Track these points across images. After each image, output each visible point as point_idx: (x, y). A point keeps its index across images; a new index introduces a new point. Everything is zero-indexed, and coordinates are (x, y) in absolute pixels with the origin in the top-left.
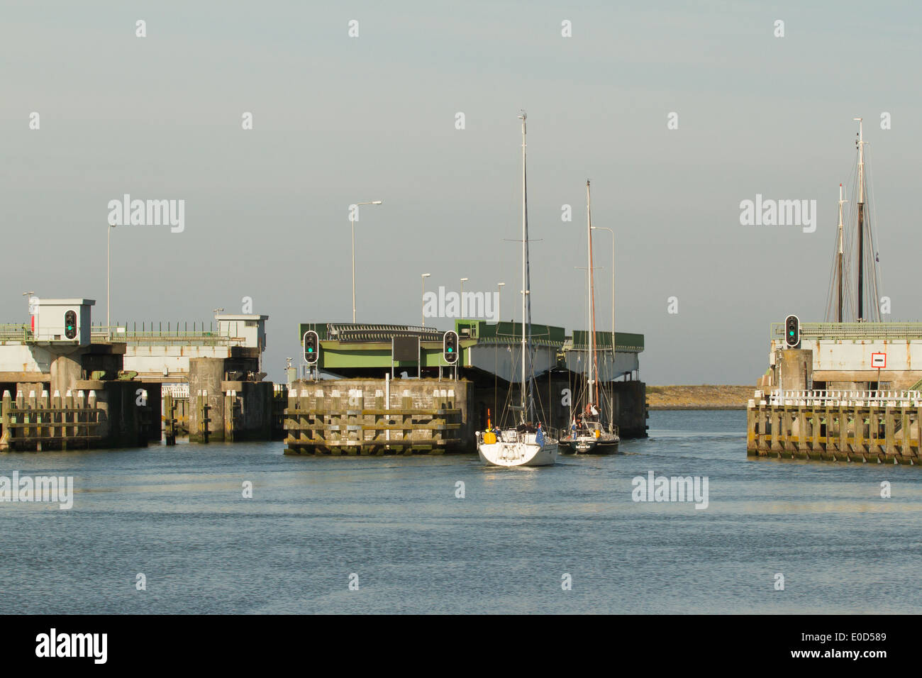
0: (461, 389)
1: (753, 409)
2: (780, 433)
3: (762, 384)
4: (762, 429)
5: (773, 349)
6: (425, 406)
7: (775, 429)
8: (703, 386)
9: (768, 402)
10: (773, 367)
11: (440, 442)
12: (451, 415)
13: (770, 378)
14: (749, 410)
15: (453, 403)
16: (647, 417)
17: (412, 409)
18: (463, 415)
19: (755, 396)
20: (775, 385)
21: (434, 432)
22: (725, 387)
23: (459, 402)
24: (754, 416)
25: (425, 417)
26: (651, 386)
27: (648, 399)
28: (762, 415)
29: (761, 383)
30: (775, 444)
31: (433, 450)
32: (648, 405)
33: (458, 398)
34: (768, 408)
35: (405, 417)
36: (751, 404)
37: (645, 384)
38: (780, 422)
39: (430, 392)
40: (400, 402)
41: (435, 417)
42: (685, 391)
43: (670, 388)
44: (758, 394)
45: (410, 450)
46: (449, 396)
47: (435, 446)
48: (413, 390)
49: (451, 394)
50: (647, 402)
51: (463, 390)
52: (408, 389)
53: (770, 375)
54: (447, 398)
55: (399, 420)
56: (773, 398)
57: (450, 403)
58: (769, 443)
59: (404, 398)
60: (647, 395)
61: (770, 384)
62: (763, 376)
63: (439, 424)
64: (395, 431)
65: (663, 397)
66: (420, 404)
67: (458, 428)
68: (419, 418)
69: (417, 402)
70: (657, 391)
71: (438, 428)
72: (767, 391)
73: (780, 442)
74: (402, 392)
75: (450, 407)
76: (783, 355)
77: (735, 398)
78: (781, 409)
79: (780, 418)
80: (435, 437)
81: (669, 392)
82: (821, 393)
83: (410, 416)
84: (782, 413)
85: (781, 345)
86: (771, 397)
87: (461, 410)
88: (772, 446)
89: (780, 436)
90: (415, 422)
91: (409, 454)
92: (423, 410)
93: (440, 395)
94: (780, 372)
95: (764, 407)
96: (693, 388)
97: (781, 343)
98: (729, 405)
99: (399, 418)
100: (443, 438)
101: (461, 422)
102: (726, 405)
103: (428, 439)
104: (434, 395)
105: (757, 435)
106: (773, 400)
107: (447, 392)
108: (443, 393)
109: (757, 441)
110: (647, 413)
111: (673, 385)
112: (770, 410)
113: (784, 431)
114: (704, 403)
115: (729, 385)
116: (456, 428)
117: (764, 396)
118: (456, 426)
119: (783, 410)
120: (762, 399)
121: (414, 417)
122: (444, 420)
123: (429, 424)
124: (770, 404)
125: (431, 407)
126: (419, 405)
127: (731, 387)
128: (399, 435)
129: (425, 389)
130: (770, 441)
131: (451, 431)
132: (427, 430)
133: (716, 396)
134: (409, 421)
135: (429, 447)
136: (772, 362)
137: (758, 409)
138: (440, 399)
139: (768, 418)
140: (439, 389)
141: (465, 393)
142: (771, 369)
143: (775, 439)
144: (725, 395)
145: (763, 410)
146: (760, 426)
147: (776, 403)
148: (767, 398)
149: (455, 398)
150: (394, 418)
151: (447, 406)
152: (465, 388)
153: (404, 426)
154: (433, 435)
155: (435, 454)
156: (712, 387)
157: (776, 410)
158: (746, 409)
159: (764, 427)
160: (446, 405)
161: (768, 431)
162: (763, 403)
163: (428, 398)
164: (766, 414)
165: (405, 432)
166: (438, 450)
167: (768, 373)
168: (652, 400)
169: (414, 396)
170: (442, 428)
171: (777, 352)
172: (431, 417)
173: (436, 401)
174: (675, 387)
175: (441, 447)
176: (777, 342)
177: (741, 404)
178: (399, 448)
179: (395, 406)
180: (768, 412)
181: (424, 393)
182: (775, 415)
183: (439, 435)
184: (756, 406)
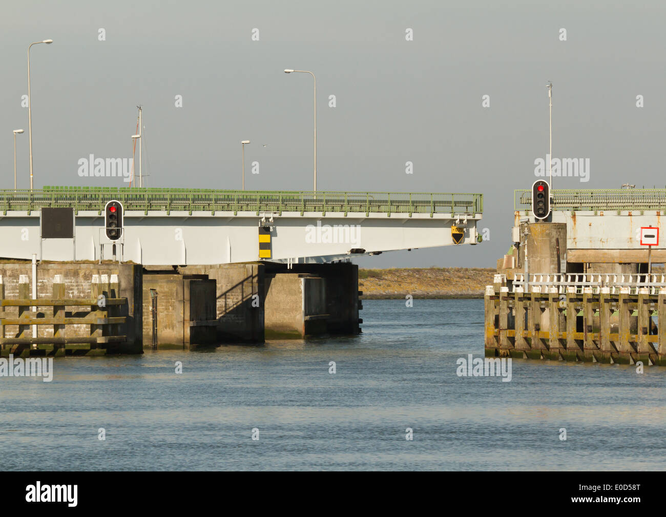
0: (127, 273)
1: (491, 297)
2: (526, 328)
3: (504, 266)
4: (503, 323)
5: (517, 222)
6: (82, 295)
7: (519, 322)
8: (432, 269)
9: (511, 288)
10: (517, 245)
11: (101, 340)
12: (115, 305)
13: (513, 259)
14: (487, 298)
15: (116, 290)
16: (361, 307)
17: (66, 298)
18: (130, 306)
19: (495, 282)
20: (520, 267)
21: (93, 327)
22: (458, 271)
23: (125, 290)
24: (492, 305)
25: (81, 309)
26: (367, 268)
27: (362, 285)
28: (504, 305)
29: (501, 266)
30: (520, 342)
31: (92, 350)
32: (361, 293)
33: (123, 285)
34: (510, 296)
35: (57, 308)
36: (489, 291)
37: (357, 266)
38: (526, 314)
39: (88, 277)
40: (50, 289)
41: (94, 308)
42: (409, 275)
43: (390, 272)
44: (498, 279)
45: (63, 350)
46: (112, 282)
47: (94, 345)
48: (66, 275)
49: (114, 279)
50: (360, 289)
51: (129, 275)
52: (61, 273)
53: (513, 255)
54: (109, 284)
55: (48, 312)
56: (518, 283)
57: (113, 291)
58: (512, 340)
59: (55, 285)
60: (360, 281)
61: (513, 267)
62: (505, 257)
63: (98, 317)
64: (44, 326)
65: (381, 283)
66: (76, 293)
67: (123, 322)
68: (74, 310)
69: (71, 289)
70: (373, 275)
71: (98, 322)
72: (509, 275)
73: (526, 339)
74: (53, 277)
75: (113, 295)
76: (529, 230)
77: (471, 283)
78: (526, 297)
79: (526, 309)
80: (95, 333)
81: (389, 277)
82: (577, 278)
83: (62, 307)
84: (528, 302)
85: (527, 217)
86: (515, 282)
87: (126, 300)
88: (516, 344)
89: (525, 332)
90: (68, 314)
91: (62, 356)
92: (79, 300)
93: (100, 280)
94: (526, 251)
95: (506, 296)
96: (418, 271)
97: (527, 215)
98: (465, 292)
99: (49, 311)
100: (104, 334)
101: (127, 316)
102: (460, 293)
103: (85, 336)
104: (93, 281)
105: (496, 330)
106: (517, 286)
107: (109, 277)
108: (104, 279)
109: (497, 337)
110: (360, 302)
111: (393, 268)
112: (514, 298)
113: (531, 324)
114: (433, 291)
115: (464, 268)
116: (121, 322)
117: (506, 281)
118: (121, 319)
119: (529, 299)
120: (503, 285)
121: (67, 309)
122: (105, 313)
123: (87, 317)
124: (514, 291)
125: (88, 296)
126: (73, 294)
127: (467, 270)
128: (48, 332)
129: (81, 274)
130: (514, 338)
131: (114, 326)
132: (85, 325)
133: (448, 281)
134: (61, 314)
135: (87, 346)
136: (516, 239)
137: (499, 297)
138: (100, 286)
139: (511, 309)
140: (98, 273)
141: (132, 279)
142: (514, 248)
143: (519, 335)
144: (458, 279)
145: (505, 299)
146: (501, 319)
147: (520, 290)
148: (509, 283)
149: (119, 284)
150: (43, 309)
151: (109, 295)
152: (132, 273)
153: (55, 321)
154: (92, 332)
155: (94, 356)
156: (443, 270)
157: (520, 299)
158: (483, 298)
159: (506, 320)
160: (110, 292)
161: (511, 325)
162: (505, 290)
163: (85, 285)
164: (508, 304)
165: (57, 327)
166: (98, 350)
167: (510, 253)
168: (367, 287)
169: (67, 282)
170: (103, 323)
171: (522, 227)
172: (89, 309)
173: (96, 289)
174: (397, 271)
175: (102, 346)
176: (522, 213)
177: (478, 291)
178: (50, 348)
179: (43, 295)
180: (511, 301)
181: (81, 279)
182: (520, 305)
183: (100, 331)
184: (496, 293)
